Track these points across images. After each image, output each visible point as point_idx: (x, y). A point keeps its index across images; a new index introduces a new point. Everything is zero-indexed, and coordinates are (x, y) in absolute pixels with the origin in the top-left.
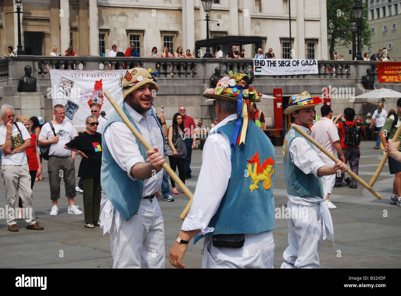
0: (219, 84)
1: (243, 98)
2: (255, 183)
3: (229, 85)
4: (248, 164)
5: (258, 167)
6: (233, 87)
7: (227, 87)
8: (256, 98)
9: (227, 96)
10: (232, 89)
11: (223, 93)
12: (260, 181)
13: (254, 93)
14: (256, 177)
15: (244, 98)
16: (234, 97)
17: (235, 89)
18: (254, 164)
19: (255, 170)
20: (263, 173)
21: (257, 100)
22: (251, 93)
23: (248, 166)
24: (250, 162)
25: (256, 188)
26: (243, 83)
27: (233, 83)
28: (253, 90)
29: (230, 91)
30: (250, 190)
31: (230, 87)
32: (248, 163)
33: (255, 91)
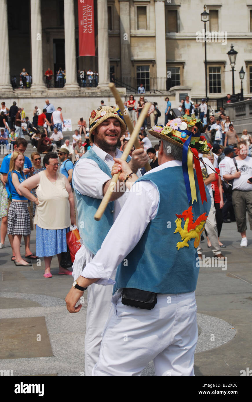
0: (169, 125)
1: (190, 146)
2: (184, 241)
3: (179, 128)
4: (177, 219)
5: (190, 223)
6: (182, 131)
7: (176, 130)
8: (204, 149)
9: (173, 139)
10: (180, 133)
11: (170, 134)
12: (192, 239)
13: (204, 144)
14: (186, 233)
15: (192, 146)
16: (181, 142)
17: (184, 134)
18: (185, 220)
19: (186, 226)
20: (195, 230)
21: (205, 151)
22: (201, 142)
23: (176, 221)
24: (179, 217)
25: (185, 246)
26: (195, 130)
27: (184, 126)
28: (204, 141)
29: (178, 134)
30: (177, 248)
31: (179, 130)
32: (177, 217)
33: (206, 142)
